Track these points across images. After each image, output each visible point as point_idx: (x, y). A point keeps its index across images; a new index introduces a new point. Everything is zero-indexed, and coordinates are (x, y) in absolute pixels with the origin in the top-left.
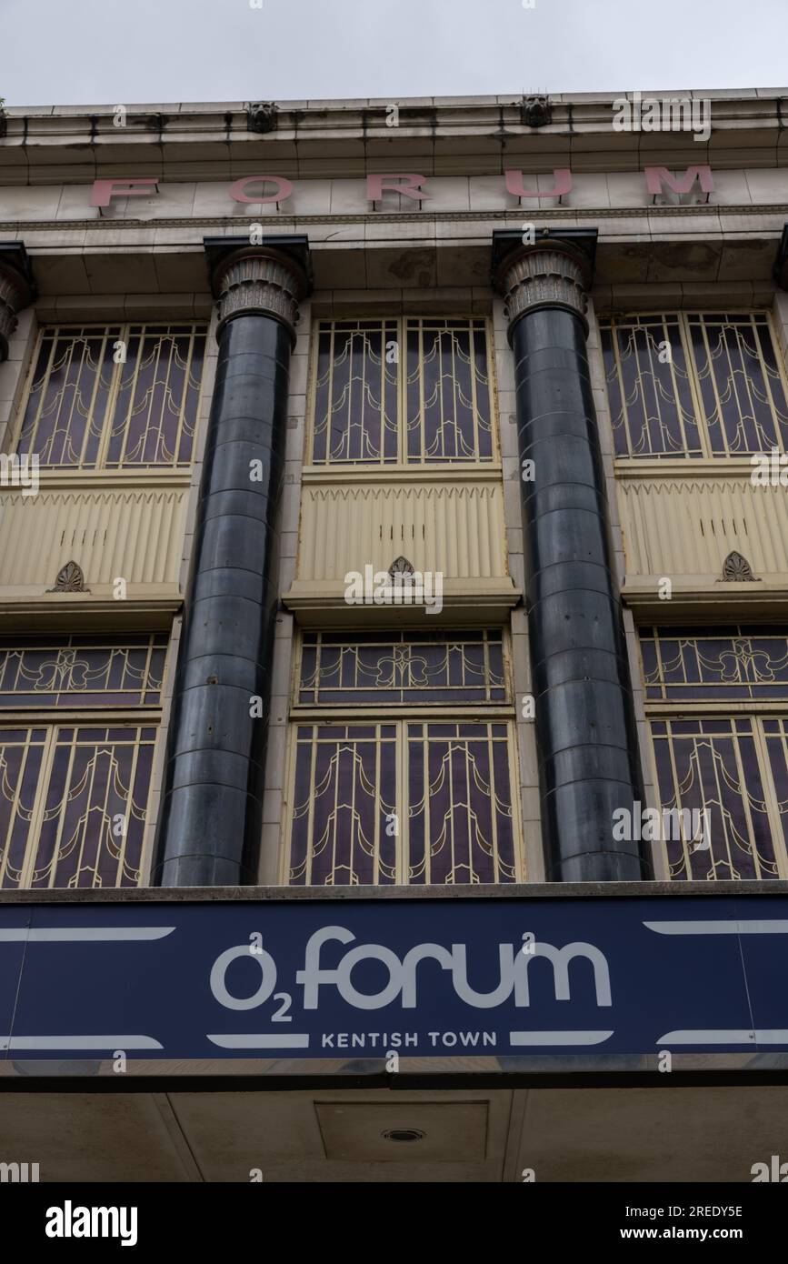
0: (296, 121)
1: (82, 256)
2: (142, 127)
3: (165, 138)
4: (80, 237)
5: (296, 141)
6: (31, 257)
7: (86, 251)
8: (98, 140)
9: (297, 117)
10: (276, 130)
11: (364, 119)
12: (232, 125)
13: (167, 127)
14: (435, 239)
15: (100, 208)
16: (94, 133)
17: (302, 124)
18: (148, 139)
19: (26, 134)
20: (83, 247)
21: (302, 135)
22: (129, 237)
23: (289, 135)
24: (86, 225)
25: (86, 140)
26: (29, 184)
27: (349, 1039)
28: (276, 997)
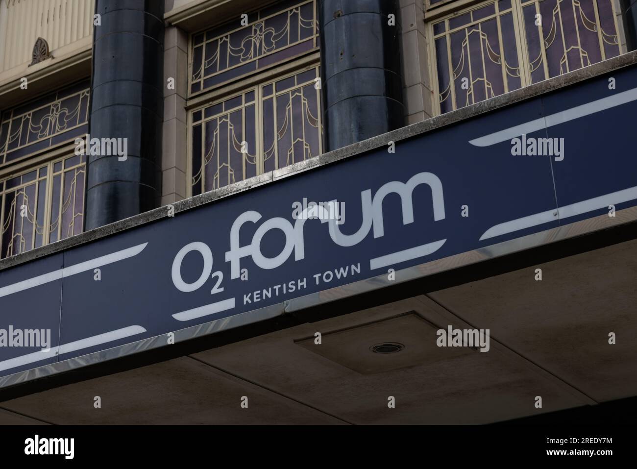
27: (261, 294)
28: (213, 276)
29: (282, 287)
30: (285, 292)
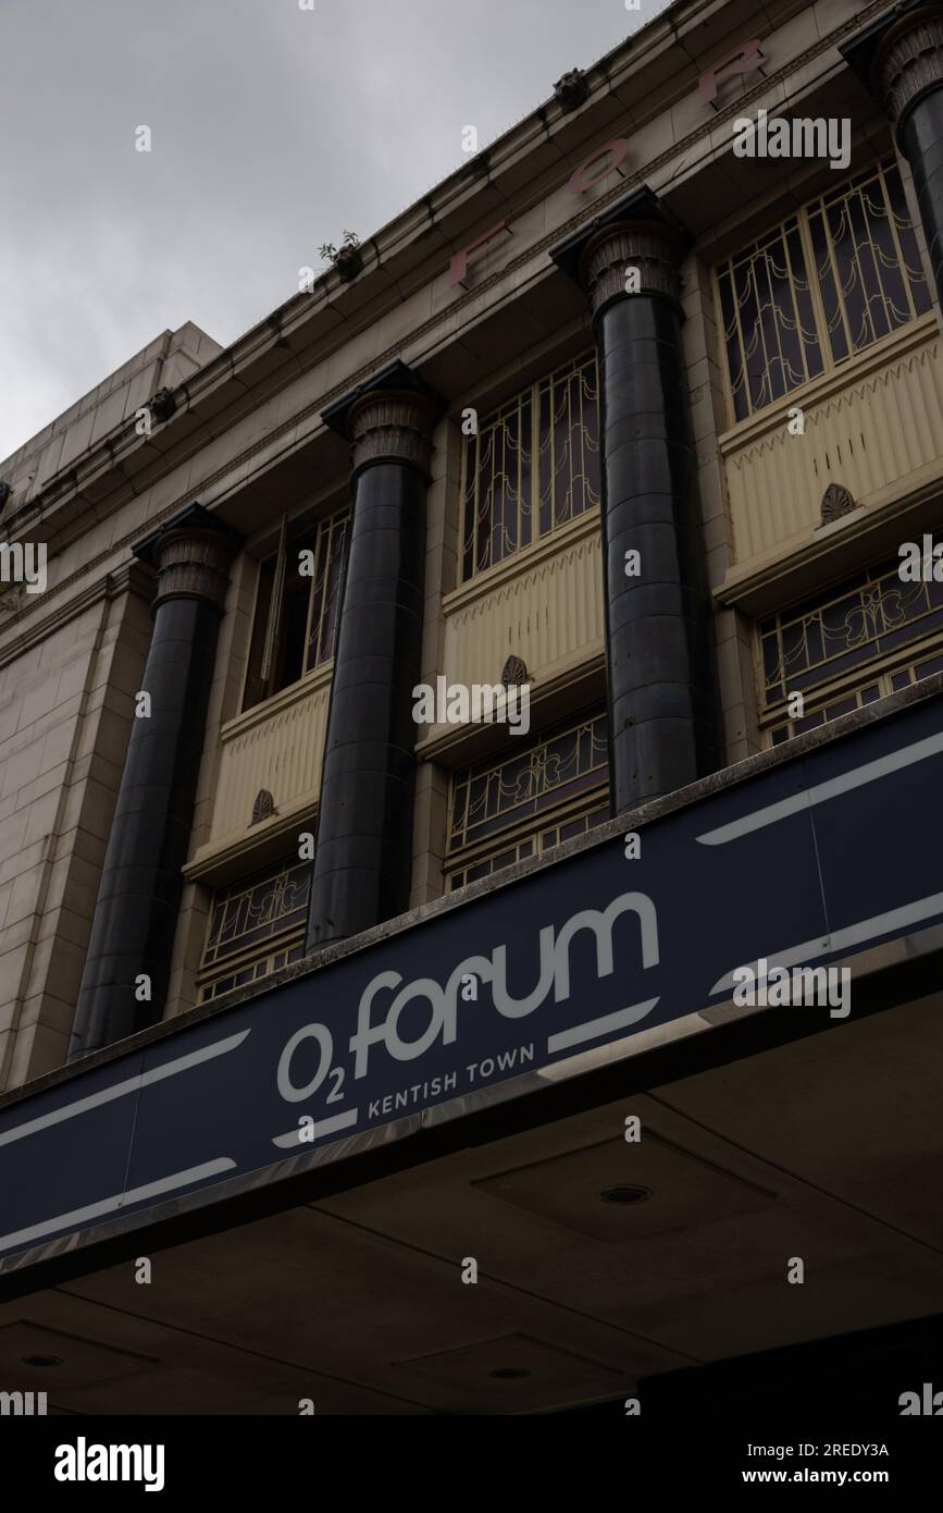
0: (606, 72)
1: (458, 341)
2: (470, 178)
3: (493, 175)
4: (452, 324)
5: (612, 93)
6: (416, 370)
7: (460, 333)
8: (437, 218)
9: (603, 66)
10: (591, 95)
11: (671, 21)
12: (548, 119)
13: (492, 162)
14: (787, 100)
15: (460, 283)
16: (432, 214)
17: (613, 70)
18: (478, 187)
19: (378, 255)
20: (456, 331)
21: (615, 83)
22: (492, 297)
23: (605, 91)
24: (454, 308)
25: (427, 225)
26: (404, 300)
27: (393, 1100)
28: (331, 1075)
29: (422, 1089)
30: (425, 1096)
